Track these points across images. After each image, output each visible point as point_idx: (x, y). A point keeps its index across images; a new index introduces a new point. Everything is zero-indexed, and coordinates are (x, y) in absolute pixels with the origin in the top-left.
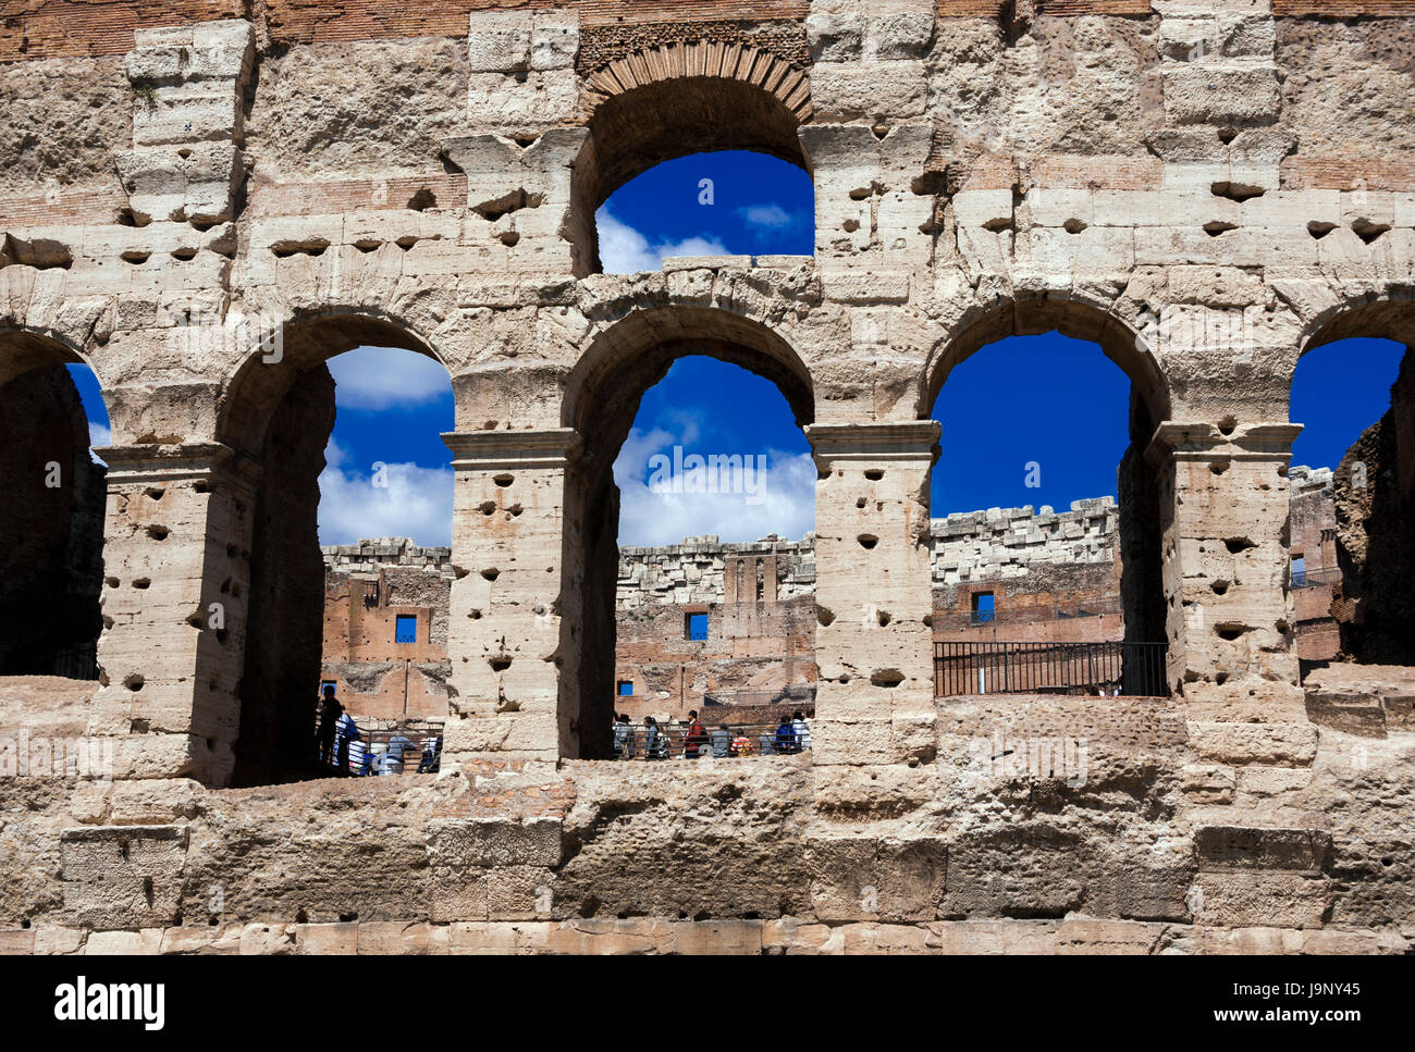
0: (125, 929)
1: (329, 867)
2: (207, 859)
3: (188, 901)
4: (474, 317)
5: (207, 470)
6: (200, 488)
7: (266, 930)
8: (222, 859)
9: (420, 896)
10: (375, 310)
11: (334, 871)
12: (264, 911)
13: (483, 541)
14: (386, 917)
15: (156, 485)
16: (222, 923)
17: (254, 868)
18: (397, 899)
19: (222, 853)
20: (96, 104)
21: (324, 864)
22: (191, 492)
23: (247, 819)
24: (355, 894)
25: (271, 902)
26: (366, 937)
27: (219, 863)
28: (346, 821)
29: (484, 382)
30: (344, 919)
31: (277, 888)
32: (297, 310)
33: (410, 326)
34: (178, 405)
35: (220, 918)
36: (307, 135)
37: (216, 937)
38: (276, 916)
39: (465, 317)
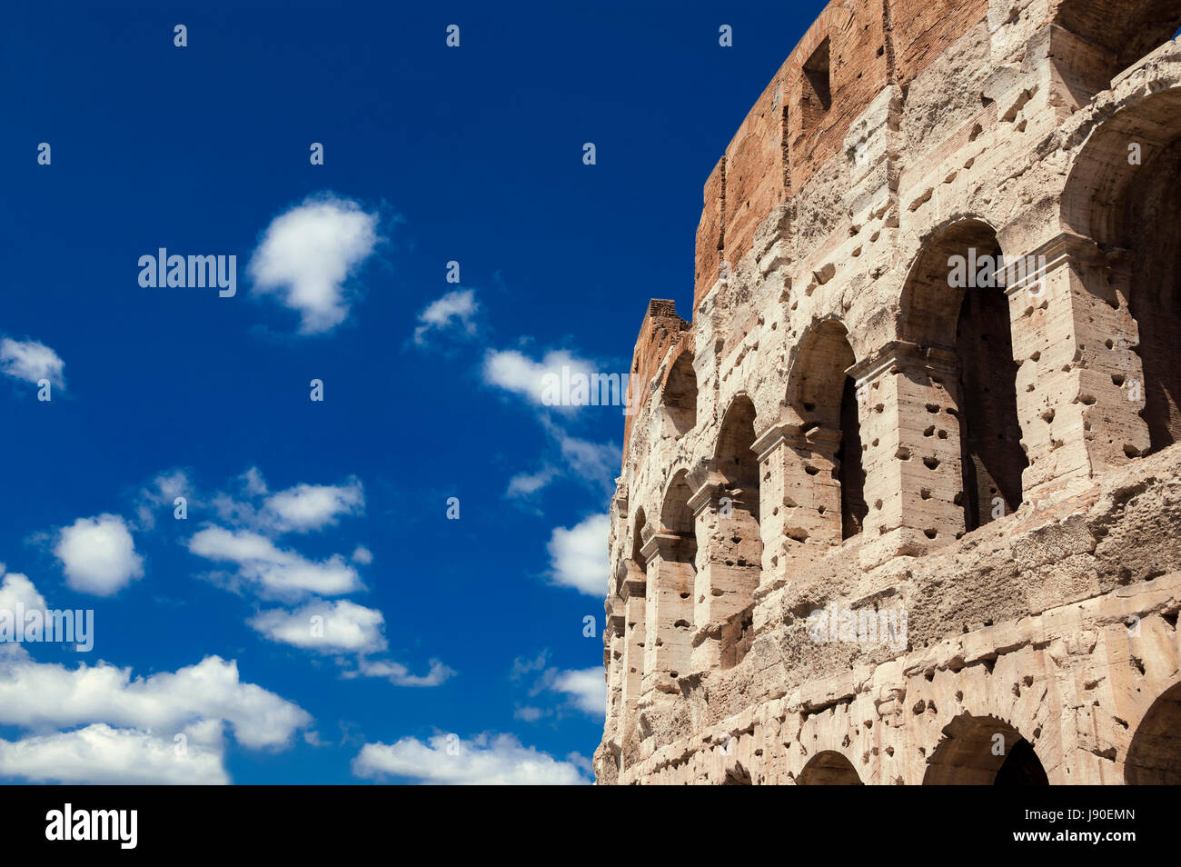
0: (889, 660)
1: (970, 590)
2: (914, 603)
3: (912, 634)
4: (1005, 189)
5: (894, 359)
6: (894, 372)
7: (948, 643)
8: (920, 601)
9: (1021, 597)
10: (957, 216)
11: (972, 592)
12: (947, 631)
13: (1029, 336)
14: (1006, 617)
15: (875, 381)
16: (930, 644)
17: (938, 603)
18: (1009, 603)
19: (919, 597)
20: (836, 177)
21: (967, 589)
22: (891, 376)
23: (927, 572)
24: (988, 606)
25: (950, 624)
26: (996, 634)
27: (918, 604)
28: (973, 556)
29: (1014, 227)
30: (986, 625)
31: (949, 613)
32: (921, 238)
33: (975, 216)
34: (877, 326)
35: (928, 642)
36: (919, 132)
37: (926, 654)
38: (953, 633)
39: (1000, 191)
